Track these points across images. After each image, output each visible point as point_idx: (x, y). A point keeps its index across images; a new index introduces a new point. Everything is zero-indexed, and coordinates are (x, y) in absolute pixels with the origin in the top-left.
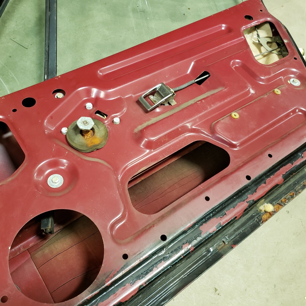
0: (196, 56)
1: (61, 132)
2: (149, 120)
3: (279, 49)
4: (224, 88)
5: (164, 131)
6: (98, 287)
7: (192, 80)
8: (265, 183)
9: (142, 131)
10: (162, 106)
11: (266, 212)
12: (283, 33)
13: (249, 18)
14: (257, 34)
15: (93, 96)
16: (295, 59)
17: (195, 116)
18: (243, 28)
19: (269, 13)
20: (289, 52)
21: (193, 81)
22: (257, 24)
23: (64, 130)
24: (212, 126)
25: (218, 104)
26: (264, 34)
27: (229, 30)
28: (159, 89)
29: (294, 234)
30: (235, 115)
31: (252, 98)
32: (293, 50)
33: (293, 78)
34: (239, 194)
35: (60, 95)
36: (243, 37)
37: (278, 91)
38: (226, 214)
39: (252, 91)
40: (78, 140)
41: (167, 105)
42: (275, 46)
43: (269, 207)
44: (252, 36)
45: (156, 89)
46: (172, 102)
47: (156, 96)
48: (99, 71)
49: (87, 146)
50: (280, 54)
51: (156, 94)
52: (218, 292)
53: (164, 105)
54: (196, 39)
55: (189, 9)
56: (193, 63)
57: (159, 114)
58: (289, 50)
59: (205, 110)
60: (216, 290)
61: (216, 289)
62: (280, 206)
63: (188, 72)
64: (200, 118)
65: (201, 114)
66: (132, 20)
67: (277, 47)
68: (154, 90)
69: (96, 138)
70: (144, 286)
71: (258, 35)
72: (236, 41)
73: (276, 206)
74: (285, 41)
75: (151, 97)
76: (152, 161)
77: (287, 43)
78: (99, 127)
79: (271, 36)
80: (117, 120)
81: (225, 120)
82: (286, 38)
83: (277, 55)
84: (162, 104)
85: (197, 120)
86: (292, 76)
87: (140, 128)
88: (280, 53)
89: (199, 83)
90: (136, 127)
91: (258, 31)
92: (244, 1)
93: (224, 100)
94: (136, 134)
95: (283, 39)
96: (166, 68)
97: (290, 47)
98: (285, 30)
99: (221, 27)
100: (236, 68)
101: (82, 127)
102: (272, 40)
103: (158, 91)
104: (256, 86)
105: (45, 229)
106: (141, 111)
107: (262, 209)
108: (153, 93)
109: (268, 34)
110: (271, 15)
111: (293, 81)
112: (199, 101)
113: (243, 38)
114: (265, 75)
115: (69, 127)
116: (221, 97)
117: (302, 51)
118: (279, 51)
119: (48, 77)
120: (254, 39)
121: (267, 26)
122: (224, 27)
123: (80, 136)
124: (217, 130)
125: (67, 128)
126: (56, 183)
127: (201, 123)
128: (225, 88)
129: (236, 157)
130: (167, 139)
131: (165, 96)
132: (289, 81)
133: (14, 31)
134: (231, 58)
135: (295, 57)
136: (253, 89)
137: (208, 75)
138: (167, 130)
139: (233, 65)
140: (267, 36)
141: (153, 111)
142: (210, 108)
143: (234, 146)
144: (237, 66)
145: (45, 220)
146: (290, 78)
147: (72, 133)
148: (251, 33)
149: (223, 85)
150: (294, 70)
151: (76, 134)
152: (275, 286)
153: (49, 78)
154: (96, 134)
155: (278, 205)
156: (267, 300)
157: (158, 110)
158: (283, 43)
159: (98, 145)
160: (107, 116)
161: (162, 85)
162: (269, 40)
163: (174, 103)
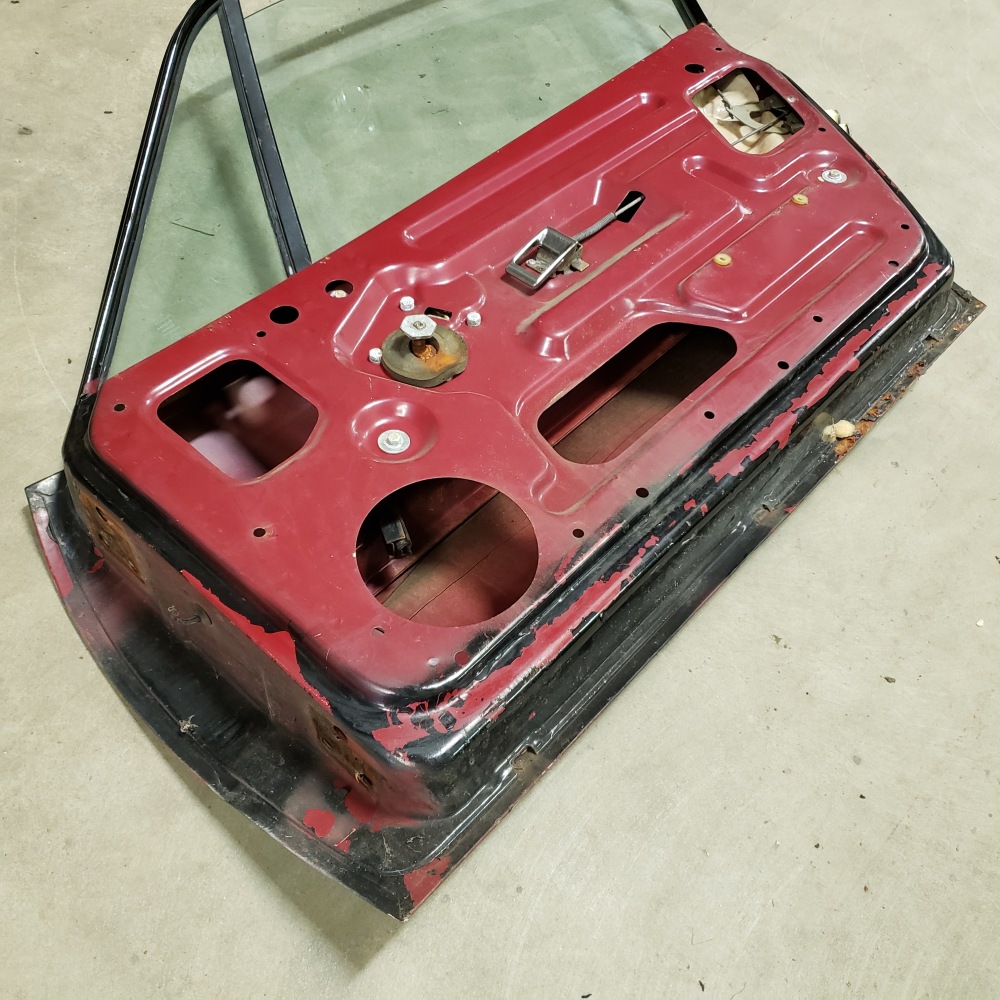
0: (603, 165)
1: (368, 358)
2: (541, 306)
3: (782, 123)
4: (682, 214)
5: (582, 315)
6: (545, 589)
7: (608, 213)
8: (821, 373)
9: (535, 325)
10: (560, 276)
11: (839, 439)
12: (782, 85)
13: (696, 70)
14: (724, 101)
15: (412, 281)
16: (822, 130)
17: (638, 276)
18: (690, 91)
19: (737, 51)
20: (804, 119)
21: (611, 216)
22: (718, 77)
23: (375, 354)
24: (680, 289)
25: (682, 247)
26: (739, 99)
27: (658, 102)
28: (545, 240)
29: (921, 506)
30: (723, 259)
31: (748, 222)
32: (813, 114)
33: (828, 168)
34: (773, 400)
35: (339, 294)
36: (692, 111)
37: (801, 199)
38: (755, 440)
39: (745, 211)
40: (411, 366)
41: (568, 272)
42: (770, 117)
43: (845, 428)
44: (713, 108)
45: (537, 242)
46: (578, 263)
47: (540, 259)
48: (405, 232)
49: (432, 372)
50: (787, 132)
51: (539, 255)
52: (782, 643)
53: (562, 273)
54: (590, 134)
55: (548, 85)
56: (599, 183)
57: (558, 291)
58: (803, 115)
59: (656, 262)
60: (778, 639)
61: (776, 637)
62: (868, 424)
63: (595, 202)
64: (650, 279)
65: (649, 271)
66: (425, 134)
67: (775, 119)
68: (534, 245)
69: (444, 355)
70: (631, 582)
71: (726, 104)
72: (680, 120)
73: (861, 425)
74: (791, 100)
75: (532, 262)
76: (573, 379)
77: (796, 103)
78: (444, 335)
79: (757, 100)
80: (474, 317)
81: (703, 272)
82: (791, 94)
83: (779, 136)
84: (558, 272)
85: (645, 284)
86: (825, 165)
87: (527, 322)
88: (786, 130)
89: (626, 217)
90: (518, 324)
91: (724, 94)
92: (673, 37)
93: (690, 237)
94: (523, 334)
95: (784, 97)
96: (546, 200)
97: (803, 108)
98: (782, 78)
99: (639, 99)
100: (695, 172)
101: (414, 333)
102: (759, 106)
103: (543, 247)
104: (751, 199)
105: (395, 543)
106: (518, 293)
107: (829, 433)
108: (532, 254)
109: (746, 96)
110: (742, 54)
111: (830, 174)
112: (637, 247)
113: (694, 113)
114: (764, 174)
115: (384, 346)
116: (682, 231)
117: (833, 116)
118: (783, 126)
119: (295, 269)
120: (719, 115)
121: (742, 81)
122: (645, 98)
123: (411, 357)
124: (694, 293)
125: (379, 350)
126: (397, 443)
127: (654, 289)
128: (686, 213)
129: (747, 337)
130: (591, 332)
131: (561, 253)
132: (820, 178)
133: (173, 205)
134: (680, 156)
135: (820, 126)
136: (745, 206)
137: (639, 199)
138: (589, 311)
139: (688, 168)
140: (746, 101)
141: (544, 288)
142: (665, 256)
143: (737, 316)
144: (698, 168)
145: (389, 526)
146: (821, 171)
147: (393, 356)
148: (707, 103)
149: (679, 209)
150: (825, 153)
151: (403, 356)
152: (906, 612)
153: (299, 270)
154: (441, 348)
155: (864, 423)
156: (896, 641)
157: (551, 285)
158: (787, 105)
159: (454, 366)
160: (450, 315)
161: (548, 232)
162: (755, 109)
163: (582, 265)
